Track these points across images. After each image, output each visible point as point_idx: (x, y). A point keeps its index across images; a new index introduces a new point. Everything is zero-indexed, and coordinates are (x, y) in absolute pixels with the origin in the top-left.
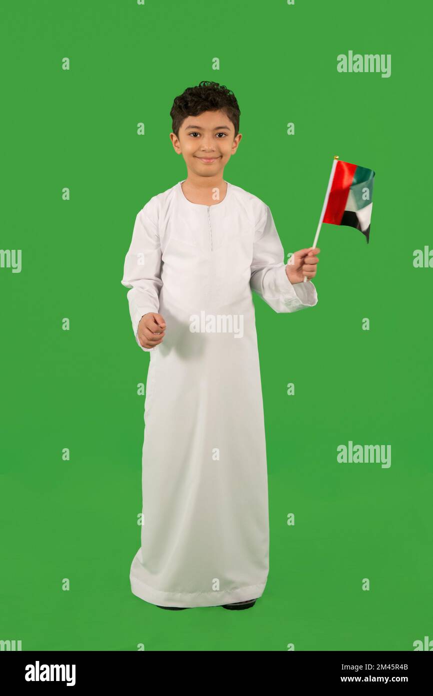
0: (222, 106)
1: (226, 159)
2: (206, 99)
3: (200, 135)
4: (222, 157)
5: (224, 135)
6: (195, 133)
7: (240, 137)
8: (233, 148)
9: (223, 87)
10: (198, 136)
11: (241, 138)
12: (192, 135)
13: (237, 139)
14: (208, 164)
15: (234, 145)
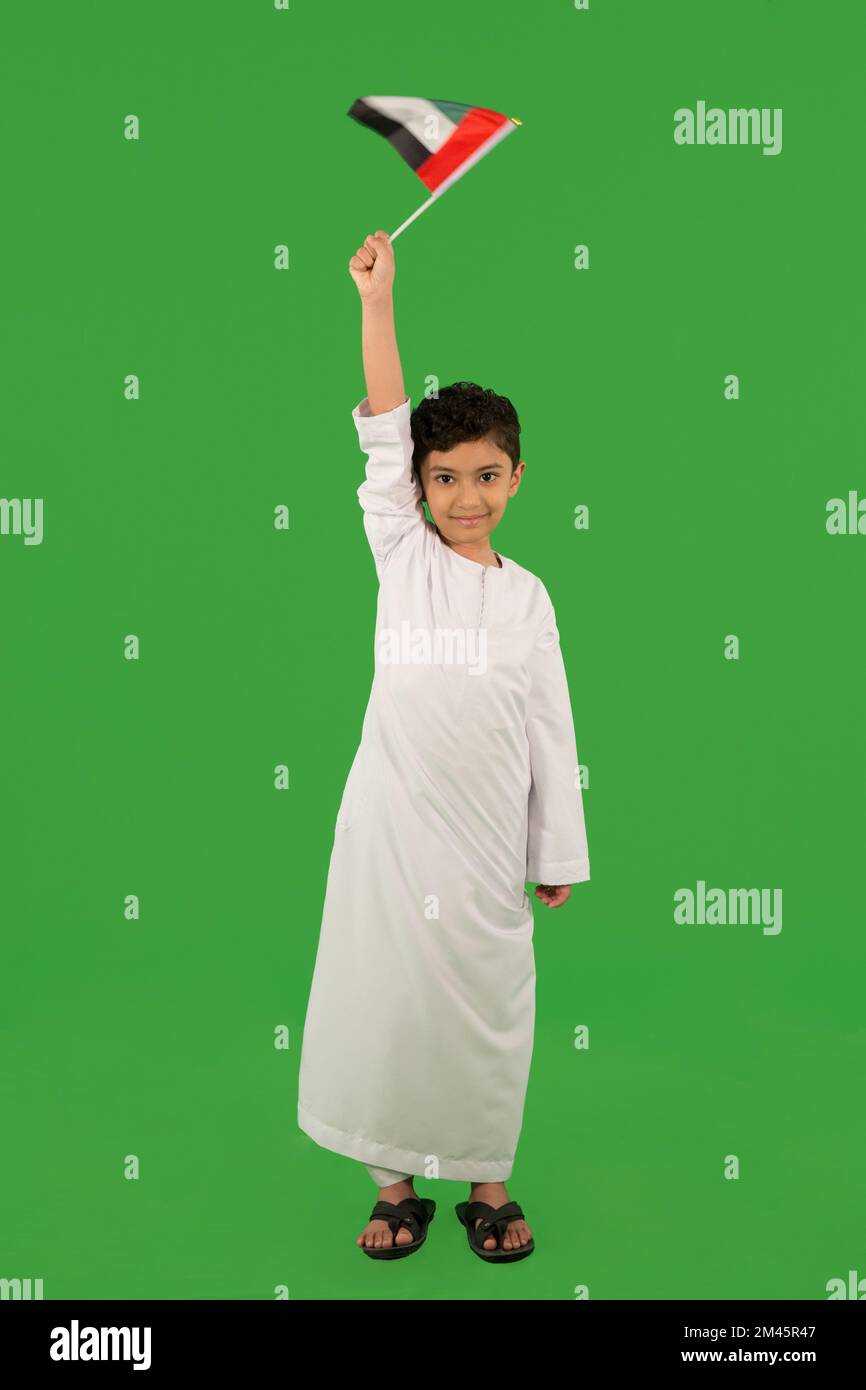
0: (488, 430)
1: (497, 516)
2: (459, 423)
3: (454, 479)
4: (490, 514)
5: (493, 477)
6: (447, 476)
7: (523, 466)
8: (512, 487)
9: (489, 391)
10: (451, 480)
11: (525, 470)
12: (441, 479)
13: (518, 471)
14: (468, 527)
15: (514, 479)
